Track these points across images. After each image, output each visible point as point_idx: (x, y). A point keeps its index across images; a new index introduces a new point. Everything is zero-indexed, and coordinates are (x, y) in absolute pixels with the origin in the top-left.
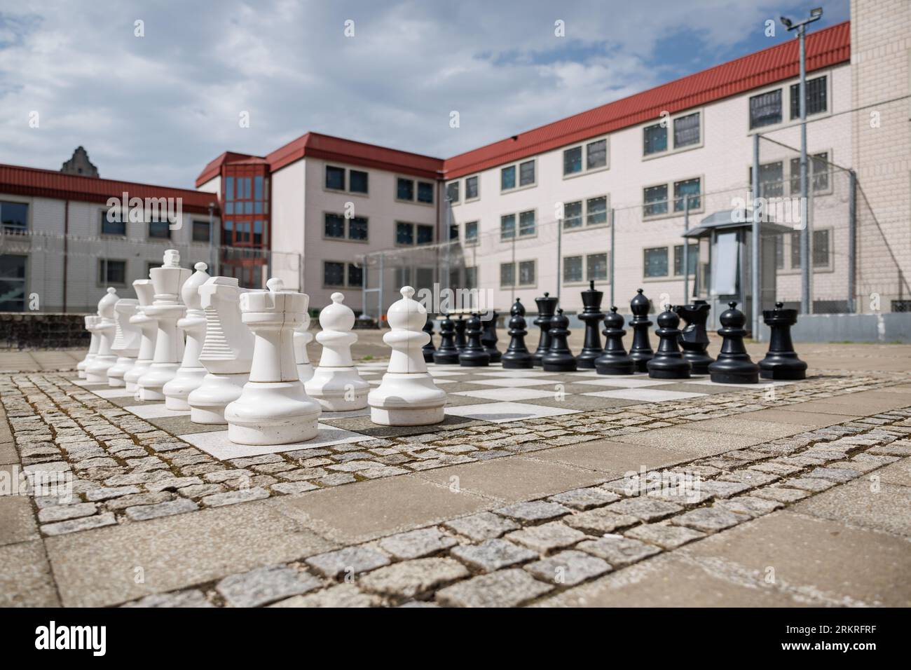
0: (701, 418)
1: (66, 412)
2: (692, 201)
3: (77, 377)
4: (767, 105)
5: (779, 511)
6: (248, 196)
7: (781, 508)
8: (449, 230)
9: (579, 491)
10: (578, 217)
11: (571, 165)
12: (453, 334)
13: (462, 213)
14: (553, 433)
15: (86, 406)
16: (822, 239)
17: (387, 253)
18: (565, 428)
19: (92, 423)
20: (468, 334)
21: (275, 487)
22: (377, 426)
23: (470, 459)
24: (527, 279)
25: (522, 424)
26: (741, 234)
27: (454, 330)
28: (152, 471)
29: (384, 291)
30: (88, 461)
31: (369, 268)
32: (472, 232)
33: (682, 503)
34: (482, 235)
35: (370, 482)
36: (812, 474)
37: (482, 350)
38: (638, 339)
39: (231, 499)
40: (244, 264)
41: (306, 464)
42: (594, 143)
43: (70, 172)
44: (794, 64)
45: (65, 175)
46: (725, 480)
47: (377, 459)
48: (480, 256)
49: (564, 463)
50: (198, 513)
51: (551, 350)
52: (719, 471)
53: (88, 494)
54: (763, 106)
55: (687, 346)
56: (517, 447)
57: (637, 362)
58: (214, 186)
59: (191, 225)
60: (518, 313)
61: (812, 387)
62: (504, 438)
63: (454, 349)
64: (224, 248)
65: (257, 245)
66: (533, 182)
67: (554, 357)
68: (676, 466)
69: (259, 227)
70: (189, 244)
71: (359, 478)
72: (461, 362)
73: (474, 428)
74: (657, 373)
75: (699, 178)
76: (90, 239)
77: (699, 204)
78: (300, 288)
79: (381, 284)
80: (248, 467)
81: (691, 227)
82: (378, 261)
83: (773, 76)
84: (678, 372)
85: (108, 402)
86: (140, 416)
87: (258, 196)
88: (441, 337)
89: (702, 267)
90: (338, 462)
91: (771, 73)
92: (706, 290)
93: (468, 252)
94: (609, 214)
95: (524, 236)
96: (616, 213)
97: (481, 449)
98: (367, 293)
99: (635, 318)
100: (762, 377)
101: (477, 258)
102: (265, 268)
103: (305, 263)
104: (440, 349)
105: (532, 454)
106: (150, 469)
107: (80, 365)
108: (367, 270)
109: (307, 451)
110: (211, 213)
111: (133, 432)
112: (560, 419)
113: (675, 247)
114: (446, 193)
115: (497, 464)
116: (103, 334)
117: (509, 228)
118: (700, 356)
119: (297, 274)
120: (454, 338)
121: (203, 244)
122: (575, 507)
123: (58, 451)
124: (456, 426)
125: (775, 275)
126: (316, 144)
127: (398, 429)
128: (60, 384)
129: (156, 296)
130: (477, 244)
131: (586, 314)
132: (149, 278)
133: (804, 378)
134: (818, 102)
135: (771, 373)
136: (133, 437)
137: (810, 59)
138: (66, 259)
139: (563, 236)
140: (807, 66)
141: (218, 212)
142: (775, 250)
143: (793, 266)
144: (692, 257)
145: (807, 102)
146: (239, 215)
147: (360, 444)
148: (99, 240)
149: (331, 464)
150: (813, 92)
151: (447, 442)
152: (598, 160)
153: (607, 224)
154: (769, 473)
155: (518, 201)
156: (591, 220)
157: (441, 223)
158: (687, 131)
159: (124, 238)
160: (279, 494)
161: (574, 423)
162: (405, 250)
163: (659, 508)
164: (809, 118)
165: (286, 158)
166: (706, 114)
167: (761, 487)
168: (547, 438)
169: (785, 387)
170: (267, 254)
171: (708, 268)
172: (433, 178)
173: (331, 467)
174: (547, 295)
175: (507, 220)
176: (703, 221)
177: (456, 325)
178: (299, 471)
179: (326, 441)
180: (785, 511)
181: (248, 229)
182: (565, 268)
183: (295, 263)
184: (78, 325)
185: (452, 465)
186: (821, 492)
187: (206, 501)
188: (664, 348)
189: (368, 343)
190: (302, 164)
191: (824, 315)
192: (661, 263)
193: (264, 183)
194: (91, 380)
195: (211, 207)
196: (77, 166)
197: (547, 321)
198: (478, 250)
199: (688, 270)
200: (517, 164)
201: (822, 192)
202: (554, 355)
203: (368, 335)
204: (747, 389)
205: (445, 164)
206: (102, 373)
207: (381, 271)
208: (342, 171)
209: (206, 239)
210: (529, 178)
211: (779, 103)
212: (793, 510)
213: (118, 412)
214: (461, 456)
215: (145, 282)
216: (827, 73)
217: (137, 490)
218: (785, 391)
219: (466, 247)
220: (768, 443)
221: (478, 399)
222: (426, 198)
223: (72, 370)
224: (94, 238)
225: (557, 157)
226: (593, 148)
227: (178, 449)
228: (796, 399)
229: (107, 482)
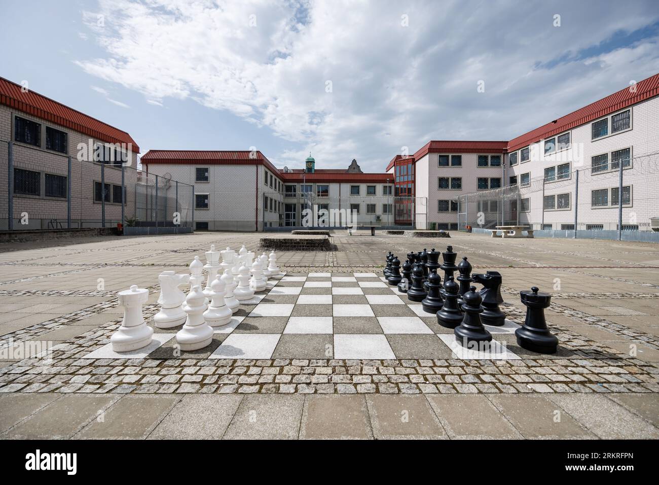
2: (624, 163)
6: (405, 173)
8: (511, 179)
13: (519, 170)
24: (563, 205)
29: (468, 214)
32: (525, 179)
40: (404, 203)
58: (392, 171)
64: (396, 197)
65: (409, 194)
69: (410, 186)
70: (382, 196)
76: (348, 197)
77: (629, 164)
78: (427, 212)
79: (467, 211)
82: (465, 199)
87: (410, 173)
93: (523, 191)
98: (460, 215)
102: (413, 205)
103: (429, 201)
108: (459, 203)
113: (613, 189)
114: (509, 159)
117: (550, 176)
119: (425, 207)
121: (388, 195)
126: (434, 146)
130: (529, 186)
146: (402, 182)
156: (559, 177)
157: (505, 176)
159: (358, 195)
162: (482, 192)
165: (421, 154)
170: (414, 199)
172: (501, 152)
175: (549, 170)
181: (405, 186)
183: (424, 201)
190: (427, 156)
193: (412, 168)
195: (391, 180)
198: (530, 189)
200: (556, 137)
205: (509, 143)
207: (466, 204)
208: (448, 156)
219: (522, 188)
222: (496, 164)
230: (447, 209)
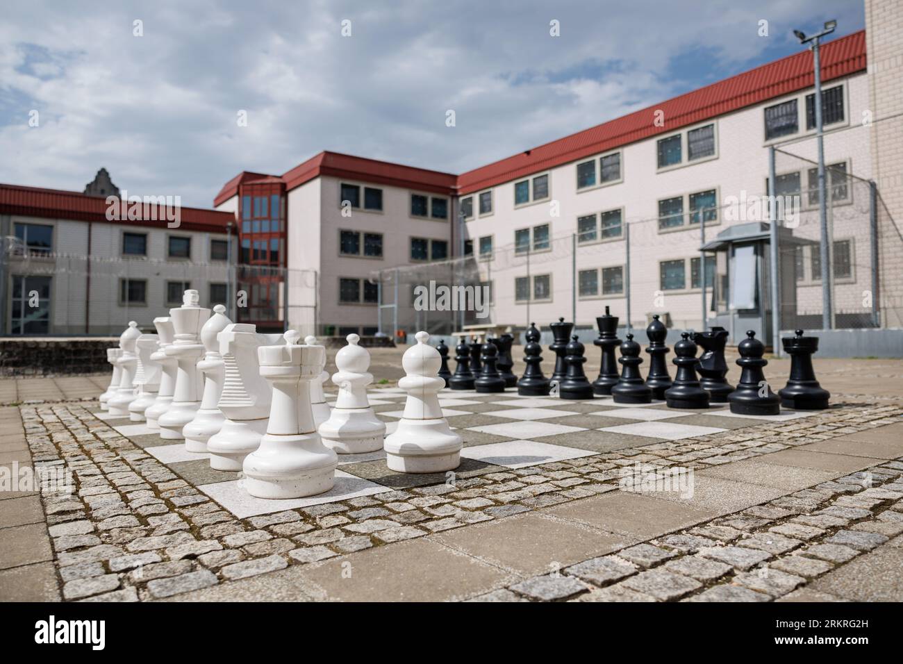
0: (721, 462)
1: (88, 453)
2: (708, 214)
3: (99, 409)
4: (782, 116)
5: (801, 589)
6: (265, 214)
7: (803, 585)
8: (463, 245)
9: (597, 560)
10: (592, 231)
11: (585, 179)
12: (469, 359)
13: (476, 228)
14: (569, 482)
15: (107, 447)
16: (843, 248)
17: (402, 269)
18: (582, 476)
19: (114, 469)
20: (483, 360)
21: (293, 554)
22: (393, 474)
23: (485, 517)
24: (542, 293)
25: (538, 470)
26: (759, 248)
27: (470, 355)
28: (173, 532)
29: (399, 307)
30: (110, 520)
31: (384, 284)
32: (486, 247)
33: (701, 578)
34: (496, 250)
35: (387, 548)
36: (835, 539)
37: (497, 376)
38: (655, 365)
39: (250, 569)
40: (261, 282)
41: (324, 523)
42: (607, 157)
43: (93, 194)
44: (809, 74)
45: (88, 198)
46: (745, 547)
47: (393, 517)
48: (495, 271)
49: (581, 524)
50: (217, 588)
51: (567, 377)
52: (739, 533)
53: (111, 562)
54: (778, 117)
55: (705, 374)
56: (534, 500)
57: (654, 389)
58: (232, 206)
59: (210, 244)
60: (533, 340)
61: (835, 419)
62: (520, 489)
63: (470, 375)
64: (241, 266)
65: (275, 263)
66: (547, 196)
67: (570, 384)
68: (694, 526)
69: (275, 245)
70: (207, 263)
71: (377, 542)
72: (476, 388)
73: (489, 476)
74: (675, 403)
75: (714, 190)
76: (112, 260)
77: (716, 216)
78: (316, 304)
79: (396, 300)
80: (266, 528)
81: (708, 241)
82: (393, 277)
83: (788, 87)
84: (696, 401)
85: (130, 441)
86: (161, 461)
87: (275, 215)
88: (456, 363)
89: (720, 280)
90: (354, 521)
91: (786, 83)
92: (724, 302)
93: (482, 267)
94: (623, 228)
95: (538, 251)
96: (631, 227)
97: (498, 503)
98: (382, 309)
99: (651, 344)
100: (783, 406)
101: (492, 274)
102: (281, 285)
103: (321, 279)
104: (455, 374)
105: (548, 510)
106: (171, 530)
107: (103, 397)
108: (382, 286)
109: (323, 507)
110: (229, 232)
111: (153, 481)
112: (577, 463)
113: (692, 259)
114: (460, 208)
115: (514, 522)
116: (125, 367)
117: (523, 243)
118: (718, 384)
119: (313, 291)
120: (469, 363)
121: (221, 263)
122: (592, 582)
123: (81, 506)
124: (472, 473)
125: (795, 287)
126: (332, 163)
127: (415, 477)
128: (83, 418)
129: (176, 336)
130: (492, 258)
131: (602, 340)
132: (170, 316)
133: (827, 407)
134: (835, 111)
135: (792, 402)
136: (154, 488)
137: (825, 68)
138: (88, 279)
139: (577, 249)
140: (823, 75)
141: (235, 231)
142: (795, 261)
143: (814, 278)
144: (710, 269)
145: (823, 111)
146: (256, 234)
147: (376, 496)
148: (121, 260)
149: (348, 523)
150: (829, 102)
151: (462, 494)
152: (612, 173)
153: (622, 237)
154: (791, 537)
155: (531, 216)
156: (605, 234)
157: (455, 238)
158: (701, 143)
159: (145, 258)
160: (297, 563)
161: (590, 469)
162: (421, 266)
163: (677, 583)
164: (825, 128)
165: (302, 177)
166: (720, 127)
167: (783, 555)
168: (563, 489)
169: (807, 419)
170: (284, 272)
171: (726, 280)
172: (447, 193)
173: (348, 527)
174: (562, 320)
175: (521, 234)
176: (719, 235)
177: (471, 349)
178: (317, 533)
179: (342, 493)
180: (807, 589)
181: (264, 246)
182: (580, 281)
183: (311, 279)
184: (100, 351)
185: (468, 525)
186: (845, 563)
187: (225, 572)
188: (682, 376)
189: (383, 364)
190: (317, 182)
191: (846, 330)
192: (677, 276)
193: (280, 203)
194: (112, 414)
195: (229, 227)
196: (100, 187)
197: (563, 346)
198: (492, 264)
199: (705, 283)
200: (531, 178)
201: (841, 202)
202: (570, 382)
203: (384, 354)
204: (768, 423)
205: (459, 180)
206: (123, 406)
207: (396, 287)
208: (357, 188)
209: (224, 257)
210: (542, 192)
211: (795, 113)
212: (815, 588)
213: (137, 455)
214: (477, 513)
215: (165, 319)
216: (843, 82)
217: (157, 558)
218: (807, 425)
219: (481, 262)
220: (789, 496)
221: (494, 436)
222: (440, 214)
223: (94, 399)
224: (116, 259)
225: (570, 171)
226: (607, 162)
227: (198, 504)
228: (819, 436)
229: (131, 547)
230: (356, 298)
